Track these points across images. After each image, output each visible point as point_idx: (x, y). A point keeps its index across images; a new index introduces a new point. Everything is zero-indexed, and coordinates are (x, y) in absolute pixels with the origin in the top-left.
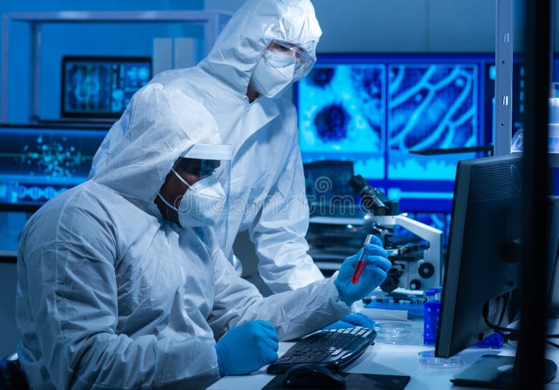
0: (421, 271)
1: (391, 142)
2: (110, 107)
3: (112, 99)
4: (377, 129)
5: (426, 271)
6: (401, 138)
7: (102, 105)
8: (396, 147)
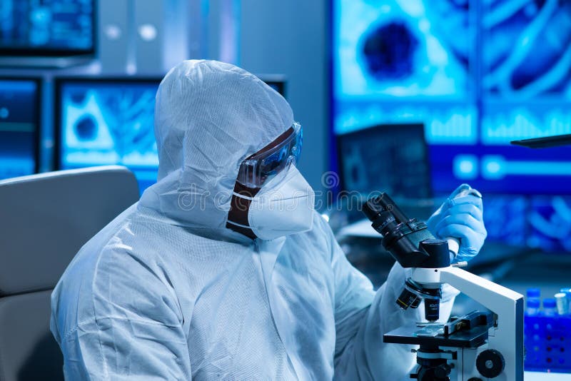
0: (480, 363)
1: (489, 81)
2: (27, 36)
3: (30, 24)
4: (463, 60)
5: (489, 364)
6: (502, 76)
7: (16, 33)
8: (495, 90)
